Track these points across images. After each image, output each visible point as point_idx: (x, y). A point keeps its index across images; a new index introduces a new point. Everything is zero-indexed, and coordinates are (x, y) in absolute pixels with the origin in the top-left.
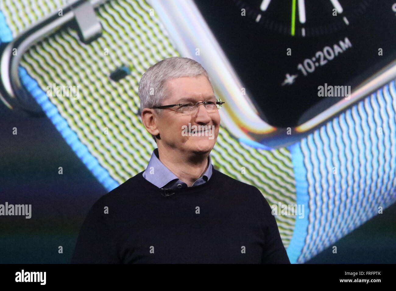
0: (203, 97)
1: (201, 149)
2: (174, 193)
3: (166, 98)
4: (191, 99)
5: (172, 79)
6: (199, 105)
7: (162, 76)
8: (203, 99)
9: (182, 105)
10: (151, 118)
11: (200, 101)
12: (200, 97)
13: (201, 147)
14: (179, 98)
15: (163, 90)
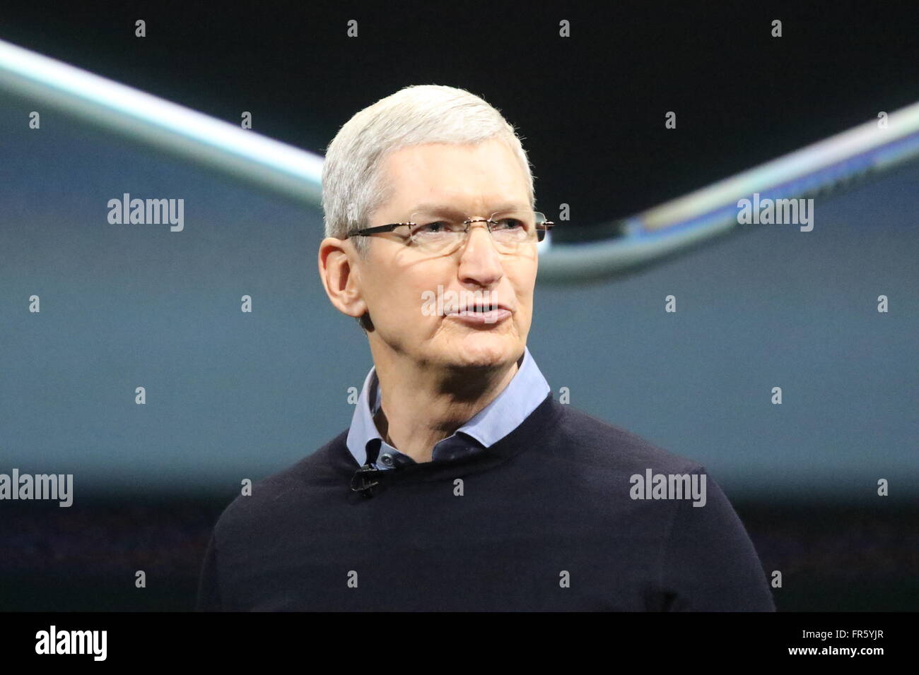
0: (487, 207)
1: (471, 359)
2: (377, 483)
3: (379, 204)
4: (447, 208)
5: (400, 150)
6: (473, 227)
7: (374, 141)
8: (486, 212)
9: (415, 227)
10: (345, 269)
11: (476, 215)
12: (475, 205)
13: (471, 352)
14: (414, 206)
15: (374, 179)
